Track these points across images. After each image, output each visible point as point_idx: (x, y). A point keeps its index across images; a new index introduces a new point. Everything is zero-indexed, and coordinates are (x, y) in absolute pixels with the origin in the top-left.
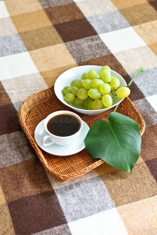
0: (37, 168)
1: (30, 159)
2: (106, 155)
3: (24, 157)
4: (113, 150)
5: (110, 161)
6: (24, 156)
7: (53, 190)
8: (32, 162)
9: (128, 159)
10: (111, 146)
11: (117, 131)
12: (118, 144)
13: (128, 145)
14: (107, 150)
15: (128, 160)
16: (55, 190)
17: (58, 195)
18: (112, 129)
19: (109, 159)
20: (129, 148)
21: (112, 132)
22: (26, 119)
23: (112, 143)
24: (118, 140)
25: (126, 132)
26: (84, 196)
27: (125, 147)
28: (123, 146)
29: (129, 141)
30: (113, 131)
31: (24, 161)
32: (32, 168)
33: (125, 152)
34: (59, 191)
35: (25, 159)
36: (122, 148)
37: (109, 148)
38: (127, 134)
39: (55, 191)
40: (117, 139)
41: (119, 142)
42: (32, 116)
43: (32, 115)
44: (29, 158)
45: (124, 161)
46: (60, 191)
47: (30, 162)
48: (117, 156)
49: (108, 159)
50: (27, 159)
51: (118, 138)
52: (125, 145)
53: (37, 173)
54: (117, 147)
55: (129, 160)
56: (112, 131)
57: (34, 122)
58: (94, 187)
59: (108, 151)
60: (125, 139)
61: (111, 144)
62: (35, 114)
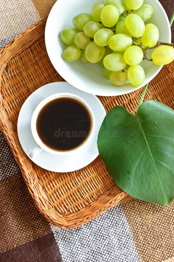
0: (25, 191)
1: (14, 175)
2: (132, 183)
3: (4, 169)
4: (143, 171)
5: (138, 194)
6: (3, 167)
7: (52, 234)
8: (17, 180)
9: (166, 187)
10: (140, 163)
11: (151, 135)
12: (152, 159)
13: (167, 163)
14: (134, 171)
15: (165, 189)
16: (54, 232)
17: (59, 242)
18: (142, 129)
19: (137, 190)
20: (169, 168)
21: (143, 135)
22: (2, 83)
23: (142, 155)
24: (152, 153)
25: (166, 138)
26: (98, 246)
27: (161, 165)
28: (159, 163)
29: (169, 154)
30: (143, 133)
31: (5, 177)
32: (18, 192)
33: (162, 175)
34: (60, 235)
35: (6, 174)
36: (157, 168)
37: (137, 167)
38: (167, 142)
39: (55, 235)
40: (149, 149)
41: (153, 156)
42: (12, 77)
43: (11, 73)
44: (13, 173)
45: (159, 191)
46: (62, 234)
47: (14, 181)
48: (149, 185)
49: (135, 191)
50: (10, 174)
51: (151, 148)
52: (162, 161)
53: (27, 200)
54: (150, 165)
55: (168, 189)
56: (141, 133)
57: (15, 88)
58: (113, 228)
59: (136, 172)
60: (163, 151)
61: (140, 159)
62: (16, 71)
